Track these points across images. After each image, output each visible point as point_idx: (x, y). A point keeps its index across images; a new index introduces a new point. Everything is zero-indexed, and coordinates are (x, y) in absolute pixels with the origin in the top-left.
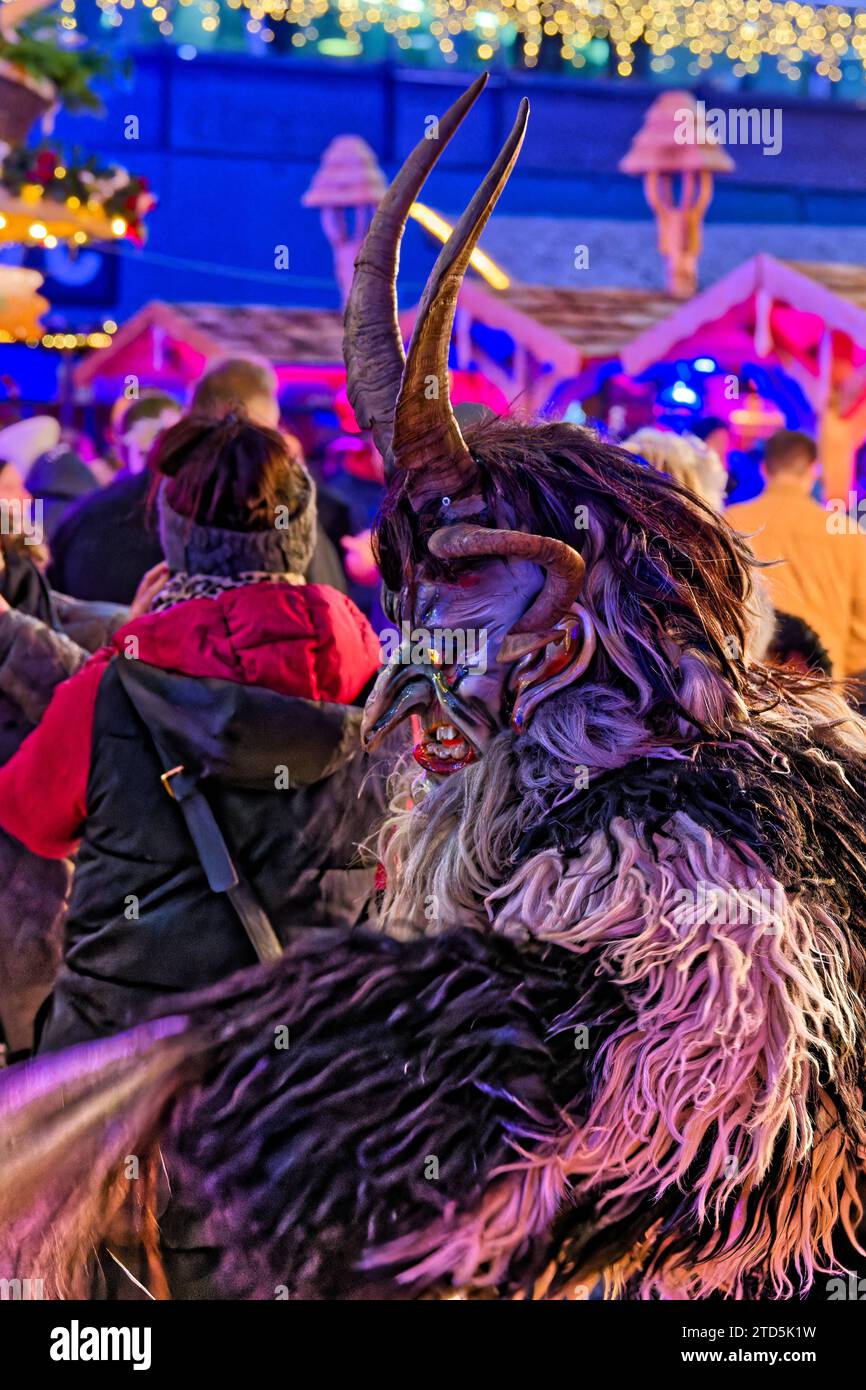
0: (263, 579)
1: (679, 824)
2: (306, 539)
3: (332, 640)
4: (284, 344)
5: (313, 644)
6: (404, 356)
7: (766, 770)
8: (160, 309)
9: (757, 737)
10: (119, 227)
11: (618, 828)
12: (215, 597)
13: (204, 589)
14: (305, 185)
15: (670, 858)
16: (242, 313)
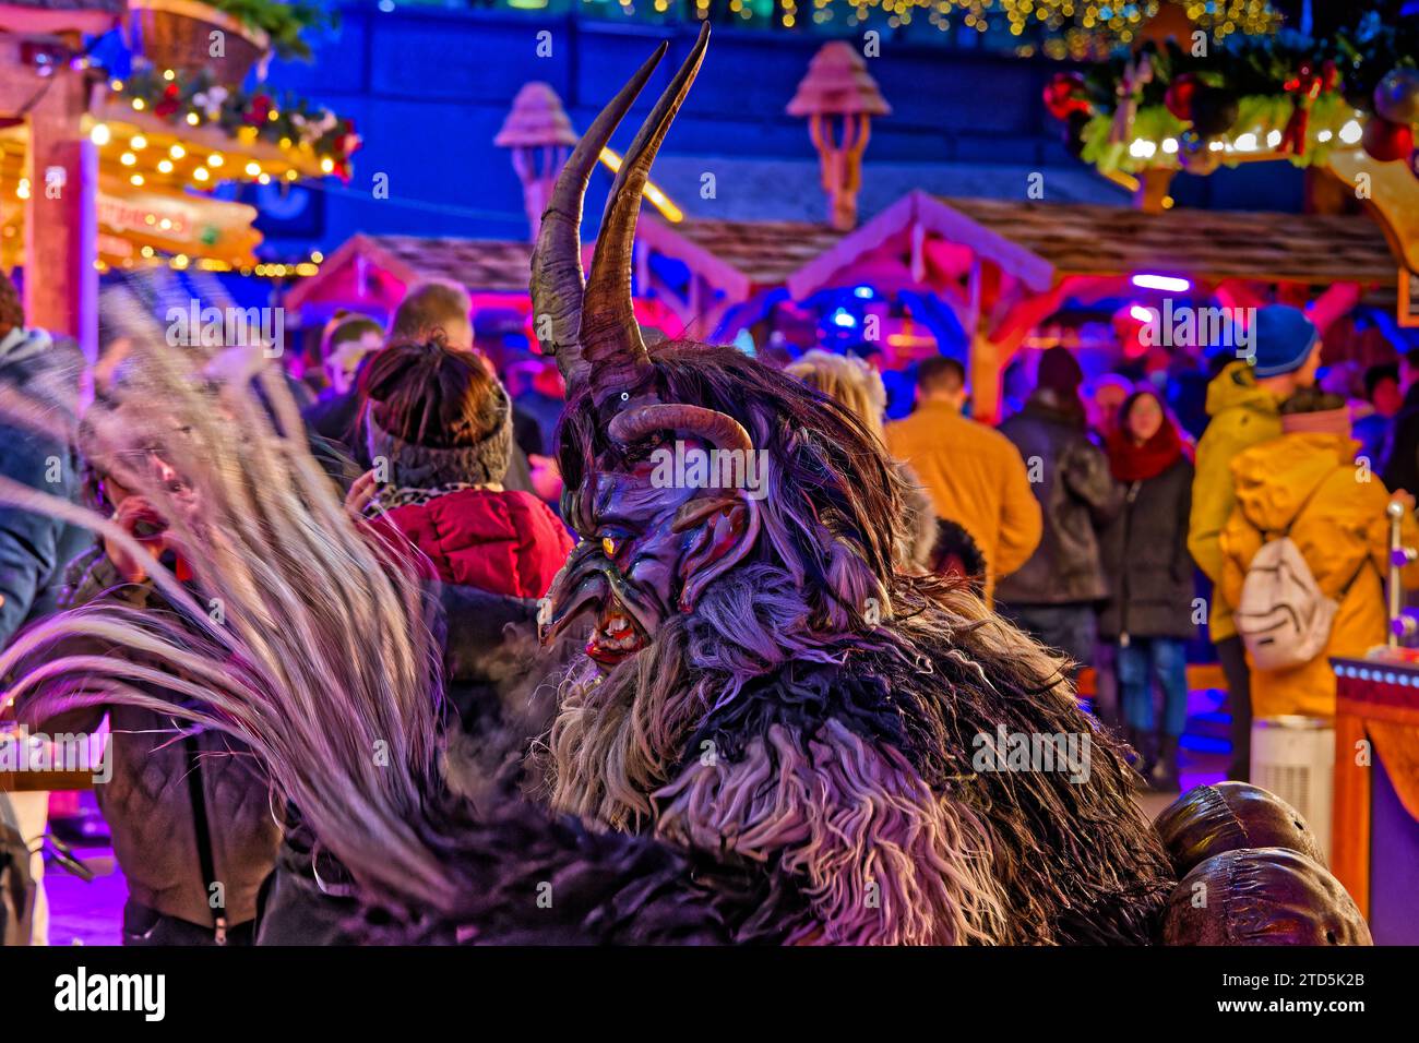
0: (466, 489)
1: (832, 731)
2: (504, 451)
3: (533, 541)
4: (477, 273)
5: (514, 545)
6: (584, 282)
7: (911, 672)
8: (365, 240)
9: (902, 641)
10: (327, 166)
11: (776, 734)
12: (424, 505)
13: (413, 499)
14: (497, 126)
15: (826, 764)
16: (439, 245)
